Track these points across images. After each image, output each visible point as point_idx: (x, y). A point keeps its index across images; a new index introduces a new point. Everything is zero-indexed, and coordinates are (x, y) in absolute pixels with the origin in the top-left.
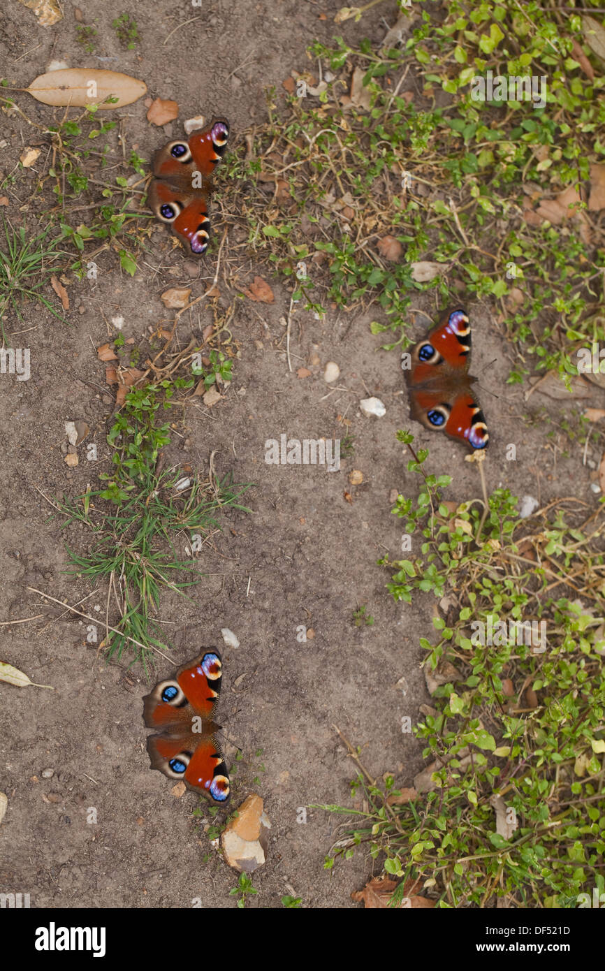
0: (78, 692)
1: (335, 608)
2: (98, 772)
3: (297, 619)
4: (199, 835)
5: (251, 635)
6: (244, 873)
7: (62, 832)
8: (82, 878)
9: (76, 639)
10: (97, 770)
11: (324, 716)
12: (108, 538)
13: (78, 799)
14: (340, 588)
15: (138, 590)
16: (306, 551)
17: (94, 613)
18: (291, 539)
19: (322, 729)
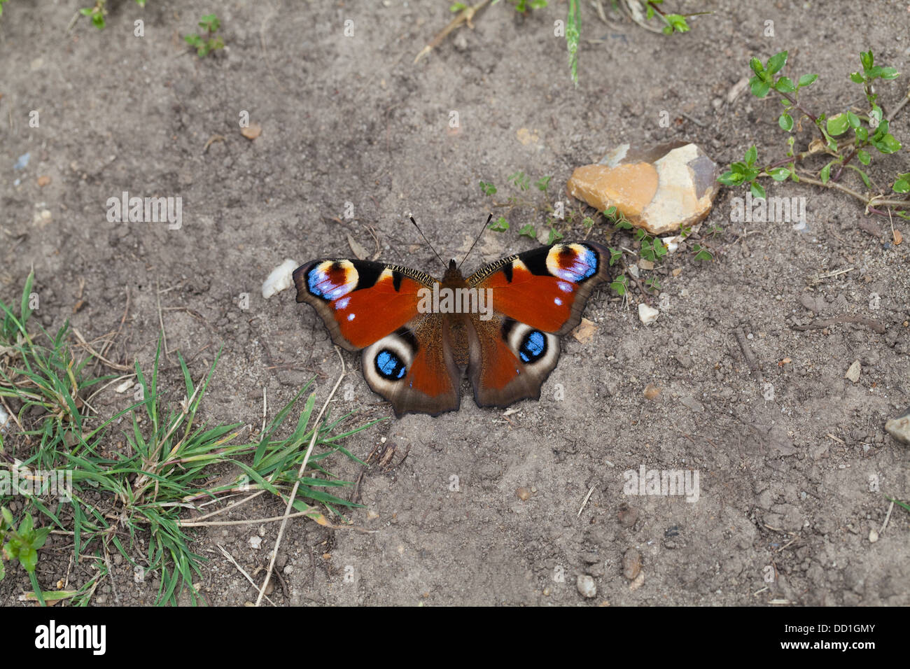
0: (422, 554)
1: (196, 93)
2: (571, 488)
3: (228, 161)
4: (662, 276)
5: (269, 241)
6: (721, 178)
7: (696, 539)
8: (778, 486)
9: (320, 575)
10: (568, 493)
11: (404, 80)
12: (116, 542)
13: (627, 519)
14: (160, 89)
15: (209, 468)
16: (99, 164)
17: (265, 547)
18: (79, 196)
19: (428, 81)
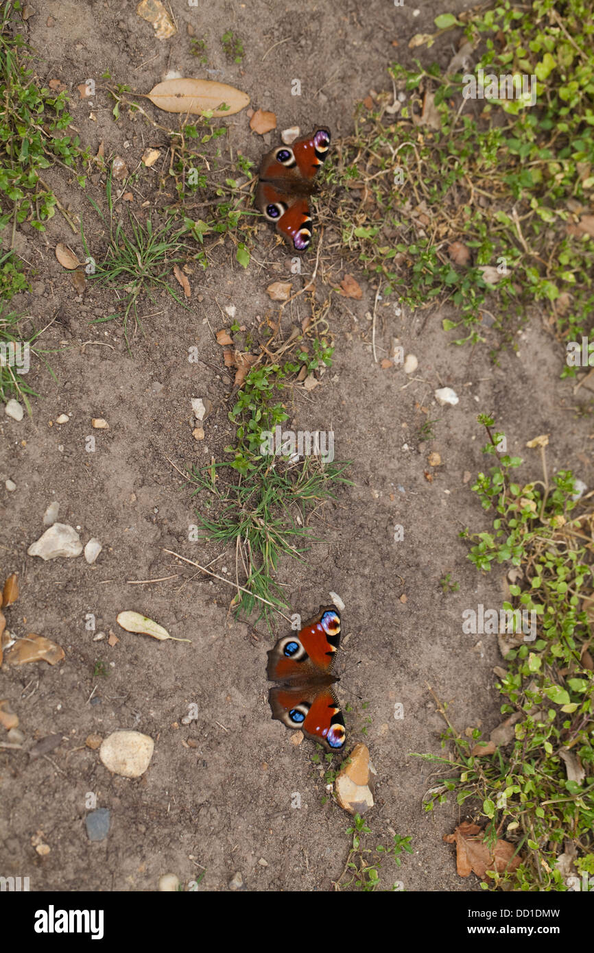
0: (210, 646)
1: (424, 575)
2: (228, 720)
3: (392, 585)
4: (316, 780)
5: (353, 598)
6: (357, 815)
7: (201, 774)
8: (218, 817)
9: (207, 597)
10: (226, 719)
11: (416, 675)
12: (233, 506)
13: (213, 744)
14: (428, 559)
15: (262, 555)
17: (222, 573)
18: (383, 513)
19: (414, 686)
